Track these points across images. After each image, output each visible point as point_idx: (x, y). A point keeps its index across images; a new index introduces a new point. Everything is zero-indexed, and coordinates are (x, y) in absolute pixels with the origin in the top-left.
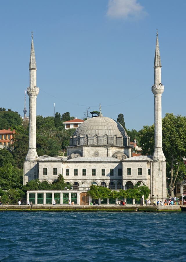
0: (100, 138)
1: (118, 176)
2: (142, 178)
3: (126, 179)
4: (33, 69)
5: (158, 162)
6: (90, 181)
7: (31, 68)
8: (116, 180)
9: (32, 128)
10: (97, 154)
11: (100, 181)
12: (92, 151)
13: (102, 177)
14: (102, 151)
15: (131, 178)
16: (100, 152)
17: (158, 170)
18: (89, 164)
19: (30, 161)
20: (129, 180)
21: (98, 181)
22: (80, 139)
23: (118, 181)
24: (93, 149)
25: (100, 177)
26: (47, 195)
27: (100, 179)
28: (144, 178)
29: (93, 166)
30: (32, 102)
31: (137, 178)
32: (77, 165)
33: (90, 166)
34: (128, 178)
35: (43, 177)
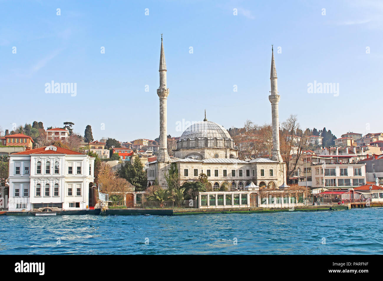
0: (219, 141)
1: (246, 177)
2: (273, 179)
3: (259, 180)
4: (164, 70)
5: (280, 164)
6: (222, 181)
7: (163, 69)
8: (245, 180)
9: (165, 129)
10: (216, 156)
11: (231, 181)
12: (212, 153)
13: (232, 178)
14: (221, 153)
15: (264, 179)
16: (219, 154)
17: (280, 171)
18: (220, 166)
19: (165, 162)
20: (262, 181)
21: (229, 181)
22: (199, 141)
23: (246, 181)
24: (213, 152)
25: (231, 178)
26: (219, 196)
27: (230, 180)
28: (275, 178)
29: (224, 167)
30: (164, 103)
31: (269, 179)
32: (210, 166)
33: (221, 167)
34: (262, 179)
35: (185, 178)
